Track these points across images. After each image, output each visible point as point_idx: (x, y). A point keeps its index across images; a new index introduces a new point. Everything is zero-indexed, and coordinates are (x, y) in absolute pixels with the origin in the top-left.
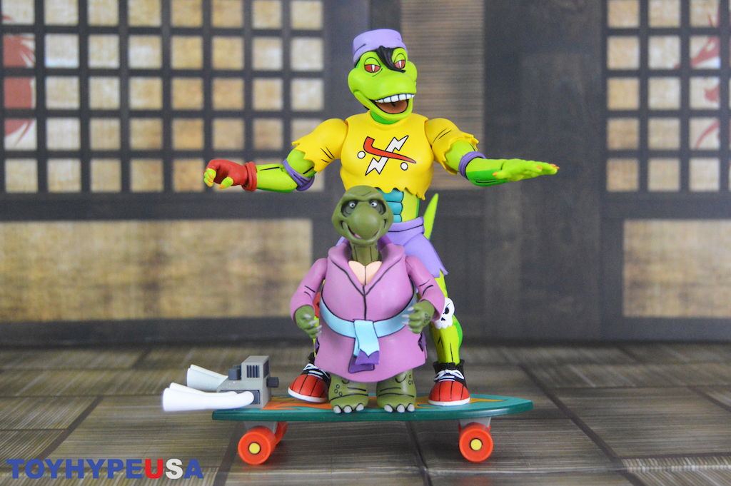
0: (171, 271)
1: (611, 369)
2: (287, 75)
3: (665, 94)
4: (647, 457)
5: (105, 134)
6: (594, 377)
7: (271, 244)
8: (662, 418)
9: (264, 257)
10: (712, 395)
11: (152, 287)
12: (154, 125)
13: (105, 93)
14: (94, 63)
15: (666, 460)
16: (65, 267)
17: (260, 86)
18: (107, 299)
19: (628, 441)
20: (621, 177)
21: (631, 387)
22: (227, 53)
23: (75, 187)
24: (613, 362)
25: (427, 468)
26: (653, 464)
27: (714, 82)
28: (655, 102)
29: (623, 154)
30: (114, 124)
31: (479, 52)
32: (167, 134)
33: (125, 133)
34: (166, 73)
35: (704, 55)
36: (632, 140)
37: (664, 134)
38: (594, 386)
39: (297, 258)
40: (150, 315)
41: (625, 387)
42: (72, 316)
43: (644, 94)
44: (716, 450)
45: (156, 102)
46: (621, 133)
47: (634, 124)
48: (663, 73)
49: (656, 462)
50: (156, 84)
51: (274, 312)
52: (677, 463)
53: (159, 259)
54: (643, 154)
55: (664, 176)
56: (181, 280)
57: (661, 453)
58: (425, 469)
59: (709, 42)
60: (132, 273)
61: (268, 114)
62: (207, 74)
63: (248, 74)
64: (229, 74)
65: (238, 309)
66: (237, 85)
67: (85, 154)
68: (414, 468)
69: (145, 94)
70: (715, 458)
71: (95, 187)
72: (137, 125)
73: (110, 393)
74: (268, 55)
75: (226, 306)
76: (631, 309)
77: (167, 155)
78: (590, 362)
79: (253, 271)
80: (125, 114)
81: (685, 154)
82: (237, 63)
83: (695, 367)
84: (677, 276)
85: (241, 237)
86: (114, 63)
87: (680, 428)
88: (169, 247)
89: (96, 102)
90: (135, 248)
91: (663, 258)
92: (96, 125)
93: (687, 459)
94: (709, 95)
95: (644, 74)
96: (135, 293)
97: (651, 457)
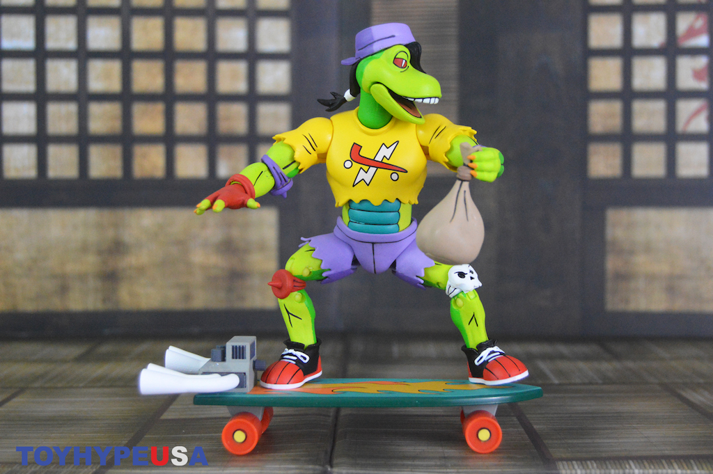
0: (130, 260)
1: (581, 365)
2: (252, 56)
3: (650, 74)
4: (586, 459)
5: (62, 118)
6: (560, 373)
7: (235, 233)
8: (618, 417)
9: (228, 247)
10: (684, 394)
11: (111, 278)
12: (114, 109)
13: (62, 75)
14: (51, 44)
15: (607, 463)
16: (20, 255)
17: (224, 68)
18: (64, 290)
19: (570, 441)
20: (604, 163)
21: (597, 384)
22: (190, 34)
23: (32, 173)
24: (586, 358)
25: (332, 467)
26: (590, 467)
27: (702, 61)
28: (639, 82)
29: (606, 138)
30: (72, 108)
31: (453, 31)
32: (127, 117)
33: (83, 117)
34: (126, 55)
35: (692, 32)
36: (615, 123)
37: (649, 116)
38: (556, 382)
39: (262, 247)
40: (109, 306)
41: (591, 383)
42: (28, 306)
43: (627, 74)
44: (667, 453)
45: (115, 85)
46: (603, 116)
47: (617, 106)
48: (648, 52)
49: (595, 465)
50: (115, 66)
51: (239, 305)
52: (619, 467)
53: (117, 248)
54: (627, 138)
55: (648, 161)
56: (141, 270)
57: (604, 455)
58: (329, 469)
59: (697, 18)
60: (91, 262)
61: (232, 98)
62: (169, 55)
63: (212, 56)
64: (191, 56)
65: (202, 300)
66: (200, 68)
67: (41, 139)
68: (317, 467)
69: (104, 77)
70: (664, 462)
71: (52, 173)
72: (95, 109)
73: (37, 385)
74: (233, 36)
75: (188, 297)
76: (613, 303)
77: (126, 140)
78: (562, 357)
79: (216, 261)
80: (82, 97)
81: (671, 138)
82: (199, 44)
83: (674, 363)
84: (663, 268)
85: (204, 226)
86: (71, 45)
87: (635, 428)
88: (129, 236)
89: (52, 85)
90: (93, 236)
91: (648, 249)
92: (53, 109)
93: (631, 462)
94: (697, 75)
95: (628, 53)
96: (92, 283)
97: (590, 459)
